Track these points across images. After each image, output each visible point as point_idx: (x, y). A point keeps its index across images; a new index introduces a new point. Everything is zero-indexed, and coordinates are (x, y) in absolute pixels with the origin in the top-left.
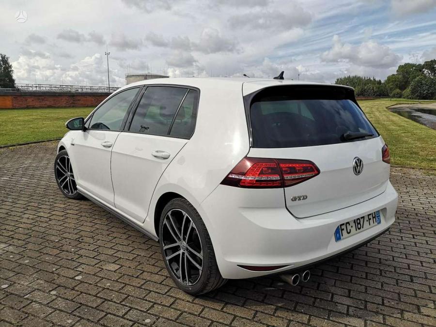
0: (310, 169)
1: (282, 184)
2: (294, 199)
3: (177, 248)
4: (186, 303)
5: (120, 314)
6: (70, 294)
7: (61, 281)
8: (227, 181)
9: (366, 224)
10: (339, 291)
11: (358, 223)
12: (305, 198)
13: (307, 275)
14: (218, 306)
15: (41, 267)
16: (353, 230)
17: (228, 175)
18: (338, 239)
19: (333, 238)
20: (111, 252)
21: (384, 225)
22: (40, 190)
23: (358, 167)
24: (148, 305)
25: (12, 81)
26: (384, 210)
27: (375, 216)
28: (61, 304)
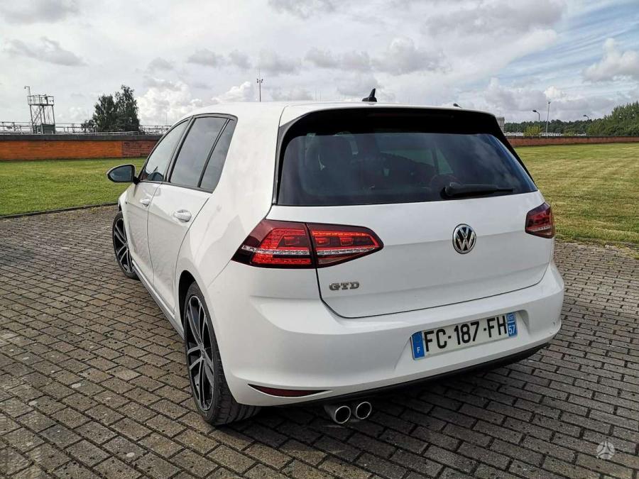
0: (367, 241)
1: (314, 262)
2: (335, 287)
3: (197, 354)
4: (199, 435)
6: (52, 407)
9: (483, 335)
10: (443, 441)
11: (464, 331)
12: (355, 286)
14: (239, 444)
15: (39, 367)
16: (453, 343)
17: (241, 246)
18: (418, 355)
20: (139, 353)
22: (98, 266)
23: (464, 239)
24: (142, 432)
25: (136, 121)
26: (522, 313)
27: (505, 323)
28: (33, 420)
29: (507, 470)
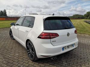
0: (56, 35)
1: (50, 38)
2: (53, 41)
3: (30, 51)
4: (31, 63)
5: (16, 64)
6: (7, 60)
7: (6, 57)
8: (39, 37)
9: (70, 47)
10: (64, 61)
11: (68, 47)
12: (55, 41)
13: (56, 58)
14: (37, 63)
15: (3, 54)
16: (67, 48)
18: (63, 50)
19: (62, 50)
20: (18, 51)
21: (75, 47)
23: (68, 34)
24: (23, 63)
26: (75, 44)
27: (72, 45)
28: (5, 62)
29: (73, 64)
